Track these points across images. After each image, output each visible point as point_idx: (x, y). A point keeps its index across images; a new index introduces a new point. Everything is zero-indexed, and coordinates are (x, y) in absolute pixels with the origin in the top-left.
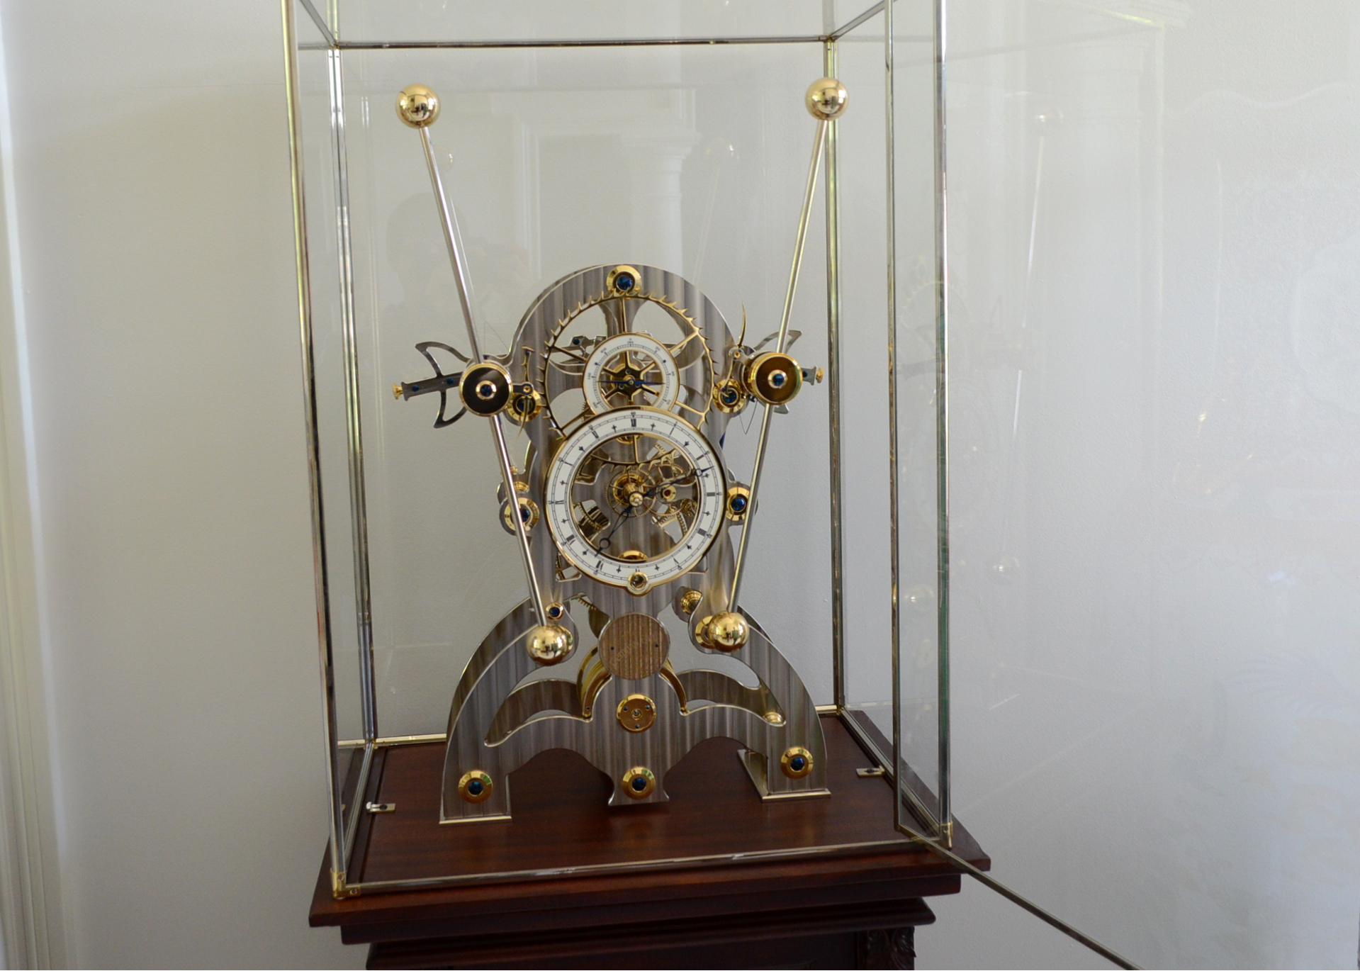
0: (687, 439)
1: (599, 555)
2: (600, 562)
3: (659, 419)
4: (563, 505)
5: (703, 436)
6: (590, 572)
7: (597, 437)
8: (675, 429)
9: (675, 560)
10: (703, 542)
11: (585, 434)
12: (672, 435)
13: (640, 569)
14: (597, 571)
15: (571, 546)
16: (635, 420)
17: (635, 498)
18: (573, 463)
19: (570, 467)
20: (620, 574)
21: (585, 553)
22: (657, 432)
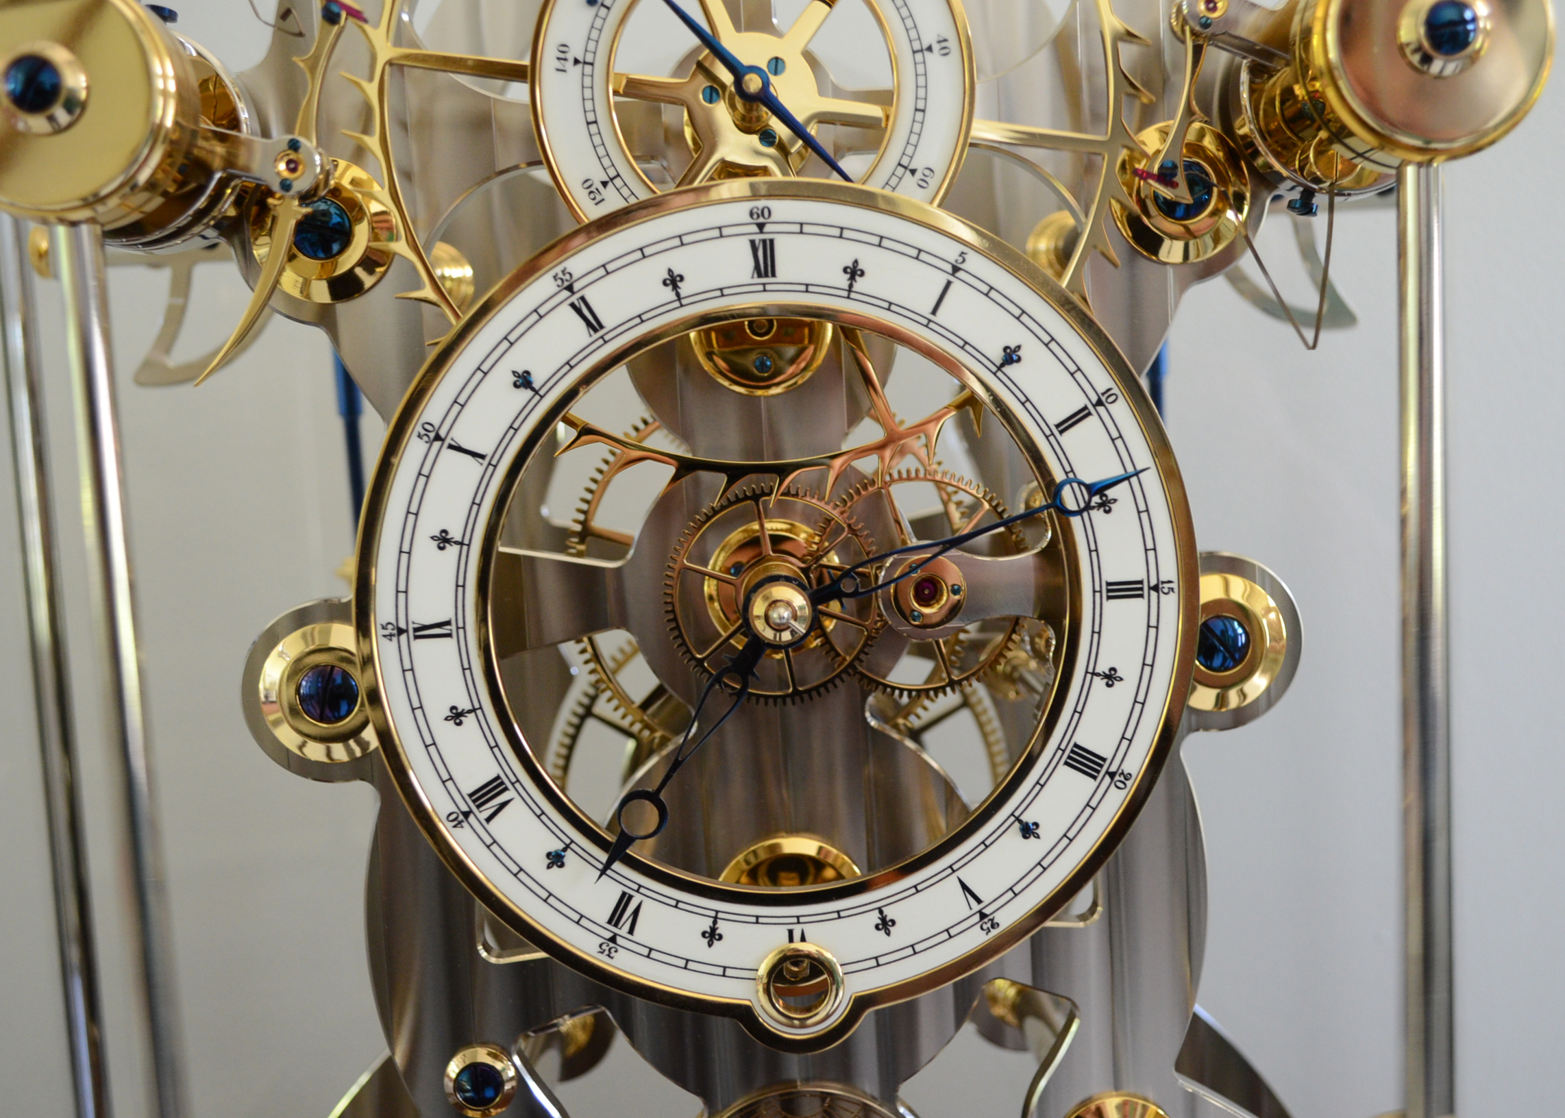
0: (1015, 335)
1: (617, 866)
2: (625, 899)
3: (881, 241)
4: (450, 643)
5: (1086, 325)
6: (585, 945)
7: (594, 325)
8: (957, 286)
9: (965, 888)
10: (1091, 807)
11: (538, 314)
12: (942, 317)
13: (809, 930)
14: (613, 939)
15: (493, 826)
16: (769, 246)
17: (774, 603)
18: (486, 448)
19: (474, 469)
20: (720, 953)
21: (556, 859)
22: (871, 299)
